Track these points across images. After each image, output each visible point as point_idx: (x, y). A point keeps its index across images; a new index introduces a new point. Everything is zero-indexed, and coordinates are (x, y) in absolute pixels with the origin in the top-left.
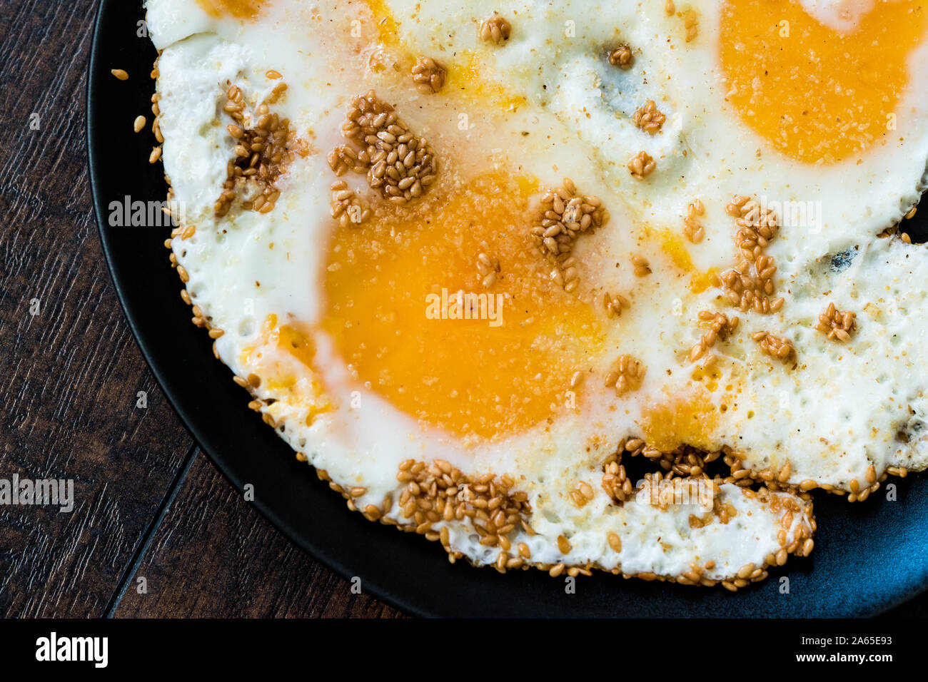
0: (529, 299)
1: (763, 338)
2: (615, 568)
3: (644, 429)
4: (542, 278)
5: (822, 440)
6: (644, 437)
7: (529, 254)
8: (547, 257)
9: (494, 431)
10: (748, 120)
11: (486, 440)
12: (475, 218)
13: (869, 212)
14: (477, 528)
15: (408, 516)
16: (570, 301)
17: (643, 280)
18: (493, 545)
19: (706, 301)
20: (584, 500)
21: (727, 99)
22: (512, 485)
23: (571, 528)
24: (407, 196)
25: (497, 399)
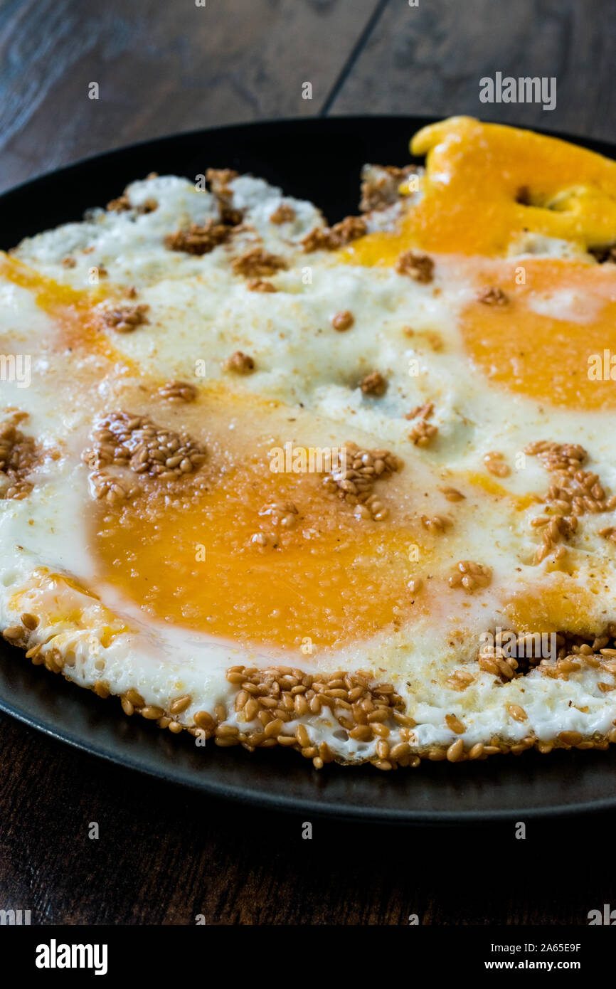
0: (336, 530)
1: (607, 534)
2: (527, 737)
3: (510, 616)
4: (346, 515)
7: (325, 499)
8: (346, 498)
10: (517, 389)
11: (327, 647)
12: (257, 480)
14: (342, 721)
15: (249, 720)
16: (383, 527)
17: (460, 504)
18: (368, 737)
19: (535, 513)
20: (464, 683)
21: (491, 379)
22: (372, 677)
23: (457, 710)
24: (177, 471)
25: (328, 611)
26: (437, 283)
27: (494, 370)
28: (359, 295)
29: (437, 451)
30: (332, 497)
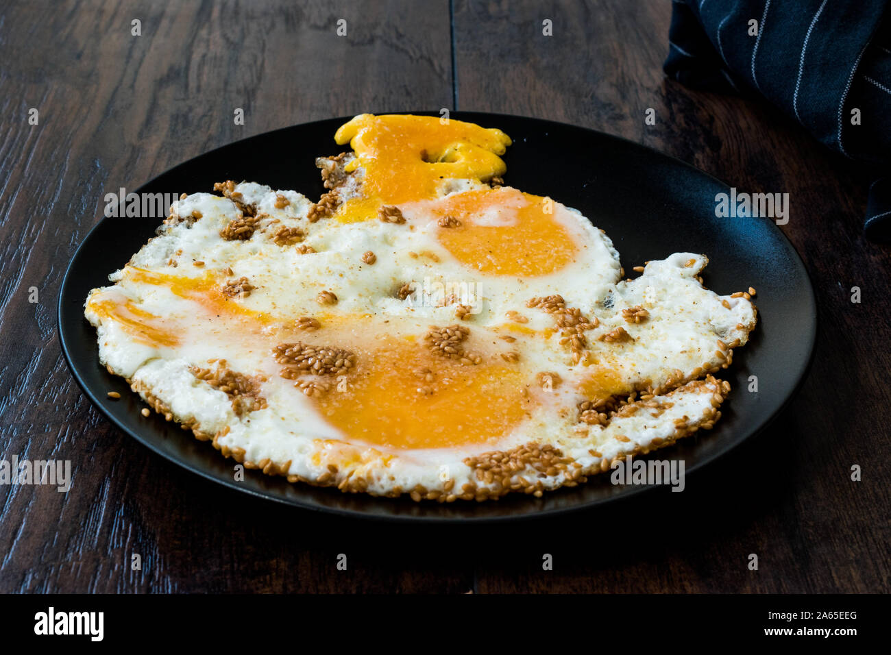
0: (459, 376)
1: (603, 339)
2: (636, 448)
3: (584, 394)
4: (459, 366)
5: (682, 352)
6: (587, 398)
7: (441, 360)
8: (453, 356)
9: (501, 432)
10: (500, 273)
11: (501, 437)
12: (394, 361)
13: (601, 276)
14: (538, 469)
15: (491, 482)
16: (484, 366)
17: (515, 343)
18: (556, 473)
19: (557, 338)
20: (585, 433)
21: (481, 271)
22: (537, 444)
23: (591, 447)
24: (345, 368)
25: (488, 418)
26: (409, 222)
27: (480, 266)
28: (369, 240)
29: (475, 320)
30: (443, 358)
